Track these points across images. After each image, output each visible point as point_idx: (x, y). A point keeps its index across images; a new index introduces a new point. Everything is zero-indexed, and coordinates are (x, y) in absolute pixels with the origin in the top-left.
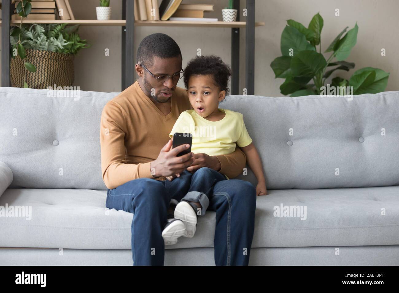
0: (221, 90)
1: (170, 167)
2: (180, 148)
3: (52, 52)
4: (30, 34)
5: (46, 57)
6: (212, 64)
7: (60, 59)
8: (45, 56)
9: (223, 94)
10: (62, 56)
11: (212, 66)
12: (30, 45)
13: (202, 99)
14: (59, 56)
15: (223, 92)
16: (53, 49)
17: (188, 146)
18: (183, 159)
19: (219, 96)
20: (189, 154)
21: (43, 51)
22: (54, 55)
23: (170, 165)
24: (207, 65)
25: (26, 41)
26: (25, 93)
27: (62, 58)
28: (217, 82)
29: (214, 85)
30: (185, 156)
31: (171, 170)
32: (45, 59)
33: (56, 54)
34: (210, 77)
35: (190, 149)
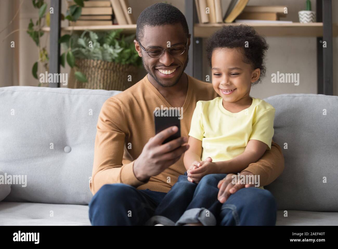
0: (255, 68)
1: (155, 161)
2: (164, 133)
3: (108, 62)
4: (82, 41)
5: (102, 67)
6: (240, 33)
7: (118, 70)
8: (100, 66)
9: (257, 73)
10: (120, 66)
11: (240, 36)
12: (83, 54)
13: (228, 81)
14: (116, 66)
15: (258, 70)
16: (109, 58)
17: (175, 128)
18: (171, 146)
19: (252, 77)
20: (179, 139)
21: (98, 60)
22: (111, 65)
23: (154, 156)
24: (235, 35)
25: (77, 49)
26: (34, 91)
27: (121, 69)
28: (248, 56)
29: (245, 62)
30: (173, 142)
31: (157, 163)
32: (101, 69)
33: (113, 64)
34: (237, 51)
35: (179, 132)
